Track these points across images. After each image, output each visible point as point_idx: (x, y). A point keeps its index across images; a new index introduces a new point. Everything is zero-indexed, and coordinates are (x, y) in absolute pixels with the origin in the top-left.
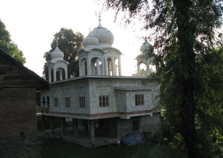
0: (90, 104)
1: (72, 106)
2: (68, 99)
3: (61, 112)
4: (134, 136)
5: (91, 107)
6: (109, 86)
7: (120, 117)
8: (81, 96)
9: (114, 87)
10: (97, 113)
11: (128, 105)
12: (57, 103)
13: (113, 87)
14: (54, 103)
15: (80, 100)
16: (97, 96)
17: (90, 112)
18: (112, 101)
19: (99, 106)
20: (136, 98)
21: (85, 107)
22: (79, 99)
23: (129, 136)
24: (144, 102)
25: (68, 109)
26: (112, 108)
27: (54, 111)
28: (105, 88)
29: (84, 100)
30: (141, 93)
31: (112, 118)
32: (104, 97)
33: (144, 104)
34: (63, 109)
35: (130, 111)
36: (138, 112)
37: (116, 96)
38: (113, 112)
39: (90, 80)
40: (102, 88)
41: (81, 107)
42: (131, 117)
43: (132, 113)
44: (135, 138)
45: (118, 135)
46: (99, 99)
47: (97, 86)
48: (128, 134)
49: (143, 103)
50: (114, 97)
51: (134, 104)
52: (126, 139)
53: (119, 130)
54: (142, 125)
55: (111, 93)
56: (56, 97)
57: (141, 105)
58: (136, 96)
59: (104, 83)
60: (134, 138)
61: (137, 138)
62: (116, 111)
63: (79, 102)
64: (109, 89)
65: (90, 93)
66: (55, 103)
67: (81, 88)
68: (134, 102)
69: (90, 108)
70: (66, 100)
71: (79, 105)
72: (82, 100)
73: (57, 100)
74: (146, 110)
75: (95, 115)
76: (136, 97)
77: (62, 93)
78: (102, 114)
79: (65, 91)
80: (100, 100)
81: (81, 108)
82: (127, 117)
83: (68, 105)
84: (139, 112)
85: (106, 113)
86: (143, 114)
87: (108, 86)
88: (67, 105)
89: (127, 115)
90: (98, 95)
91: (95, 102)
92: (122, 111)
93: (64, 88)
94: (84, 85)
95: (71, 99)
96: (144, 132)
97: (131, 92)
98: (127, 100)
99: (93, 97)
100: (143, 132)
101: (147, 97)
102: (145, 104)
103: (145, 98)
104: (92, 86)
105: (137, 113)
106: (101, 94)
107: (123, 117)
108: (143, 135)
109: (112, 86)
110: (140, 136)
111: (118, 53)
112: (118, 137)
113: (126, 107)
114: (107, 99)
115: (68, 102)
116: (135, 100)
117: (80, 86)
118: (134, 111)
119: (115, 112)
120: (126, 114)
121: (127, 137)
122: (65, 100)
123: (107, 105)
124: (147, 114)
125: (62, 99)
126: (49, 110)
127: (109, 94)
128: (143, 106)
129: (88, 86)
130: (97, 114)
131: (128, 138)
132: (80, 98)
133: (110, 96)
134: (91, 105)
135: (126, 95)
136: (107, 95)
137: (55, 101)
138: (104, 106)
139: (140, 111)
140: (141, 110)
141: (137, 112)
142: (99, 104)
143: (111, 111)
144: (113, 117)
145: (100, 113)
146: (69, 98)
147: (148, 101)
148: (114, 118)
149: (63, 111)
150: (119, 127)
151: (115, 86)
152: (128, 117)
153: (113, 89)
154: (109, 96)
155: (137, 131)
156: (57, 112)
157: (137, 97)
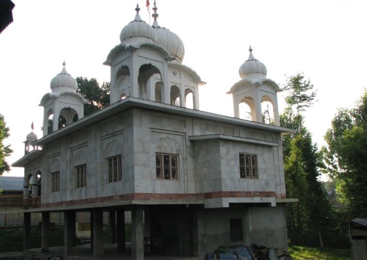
0: (135, 167)
1: (90, 181)
2: (81, 169)
3: (64, 200)
4: (235, 254)
5: (136, 177)
6: (179, 134)
7: (203, 205)
8: (113, 154)
9: (189, 137)
10: (149, 191)
11: (224, 175)
12: (56, 183)
13: (188, 135)
14: (51, 183)
15: (110, 165)
16: (152, 153)
17: (134, 188)
18: (185, 168)
19: (155, 176)
20: (242, 161)
21: (120, 179)
22: (107, 162)
23: (224, 253)
24: (257, 172)
25: (81, 191)
26: (186, 183)
27: (51, 202)
28: (169, 136)
29: (120, 162)
30: (251, 151)
31: (185, 205)
32: (166, 156)
33: (257, 177)
34: (69, 193)
35: (229, 190)
36: (247, 192)
37: (195, 156)
38: (188, 194)
39: (135, 112)
40: (163, 136)
41: (110, 181)
42: (231, 204)
43: (232, 194)
44: (238, 257)
45: (200, 248)
46: (154, 159)
47: (150, 128)
48: (220, 247)
49: (254, 174)
50: (190, 159)
51: (238, 175)
52: (217, 258)
53: (200, 238)
54: (251, 229)
55: (182, 148)
56: (55, 171)
57: (251, 178)
58: (241, 155)
59: (167, 125)
60: (235, 256)
61: (242, 258)
62: (194, 192)
63: (107, 169)
64: (179, 139)
65: (135, 142)
66: (53, 183)
67: (113, 135)
68: (237, 170)
69: (133, 178)
70: (78, 173)
71: (106, 177)
72: (115, 164)
73: (57, 177)
74: (262, 191)
75: (147, 196)
76: (240, 158)
77: (68, 158)
78: (162, 196)
79: (75, 152)
80: (158, 162)
81: (113, 184)
82: (222, 202)
83: (81, 182)
84: (248, 194)
85: (171, 195)
86: (257, 200)
87: (176, 133)
88: (78, 183)
89: (224, 199)
90: (153, 149)
91: (145, 166)
92: (210, 190)
93: (75, 144)
94: (121, 128)
95: (89, 167)
96: (255, 245)
97: (230, 146)
98: (223, 162)
99: (143, 152)
100: (252, 245)
101: (264, 161)
102: (260, 176)
103: (260, 165)
104: (140, 126)
105: (243, 197)
106: (160, 147)
107: (211, 204)
108: (254, 252)
109: (185, 133)
110: (247, 253)
111: (194, 78)
112: (199, 253)
113: (221, 179)
114: (174, 163)
115: (82, 177)
116: (239, 165)
117: (110, 132)
118: (236, 191)
119: (193, 194)
120: (221, 194)
121: (218, 253)
122: (76, 173)
123: (173, 176)
124: (265, 200)
125: (69, 171)
126: (40, 201)
127: (177, 150)
128: (257, 181)
129: (130, 126)
130: (151, 194)
131: (221, 255)
132: (110, 159)
133: (181, 156)
134: (137, 170)
135: (219, 150)
136: (174, 152)
137: (53, 179)
138: (167, 178)
139: (250, 192)
140: (252, 189)
141: (244, 194)
142: (154, 171)
143: (182, 192)
144: (189, 203)
145: (156, 192)
146: (85, 165)
147: (265, 172)
148: (190, 205)
149: (68, 199)
150: (200, 231)
151: (191, 134)
152: (226, 203)
153: (188, 141)
154: (178, 155)
155: (239, 243)
156: (56, 203)
157: (243, 159)
